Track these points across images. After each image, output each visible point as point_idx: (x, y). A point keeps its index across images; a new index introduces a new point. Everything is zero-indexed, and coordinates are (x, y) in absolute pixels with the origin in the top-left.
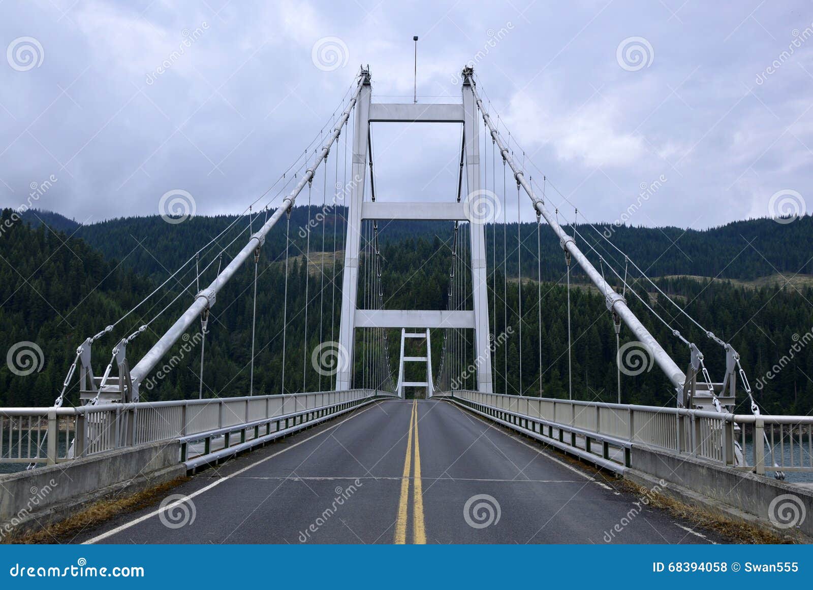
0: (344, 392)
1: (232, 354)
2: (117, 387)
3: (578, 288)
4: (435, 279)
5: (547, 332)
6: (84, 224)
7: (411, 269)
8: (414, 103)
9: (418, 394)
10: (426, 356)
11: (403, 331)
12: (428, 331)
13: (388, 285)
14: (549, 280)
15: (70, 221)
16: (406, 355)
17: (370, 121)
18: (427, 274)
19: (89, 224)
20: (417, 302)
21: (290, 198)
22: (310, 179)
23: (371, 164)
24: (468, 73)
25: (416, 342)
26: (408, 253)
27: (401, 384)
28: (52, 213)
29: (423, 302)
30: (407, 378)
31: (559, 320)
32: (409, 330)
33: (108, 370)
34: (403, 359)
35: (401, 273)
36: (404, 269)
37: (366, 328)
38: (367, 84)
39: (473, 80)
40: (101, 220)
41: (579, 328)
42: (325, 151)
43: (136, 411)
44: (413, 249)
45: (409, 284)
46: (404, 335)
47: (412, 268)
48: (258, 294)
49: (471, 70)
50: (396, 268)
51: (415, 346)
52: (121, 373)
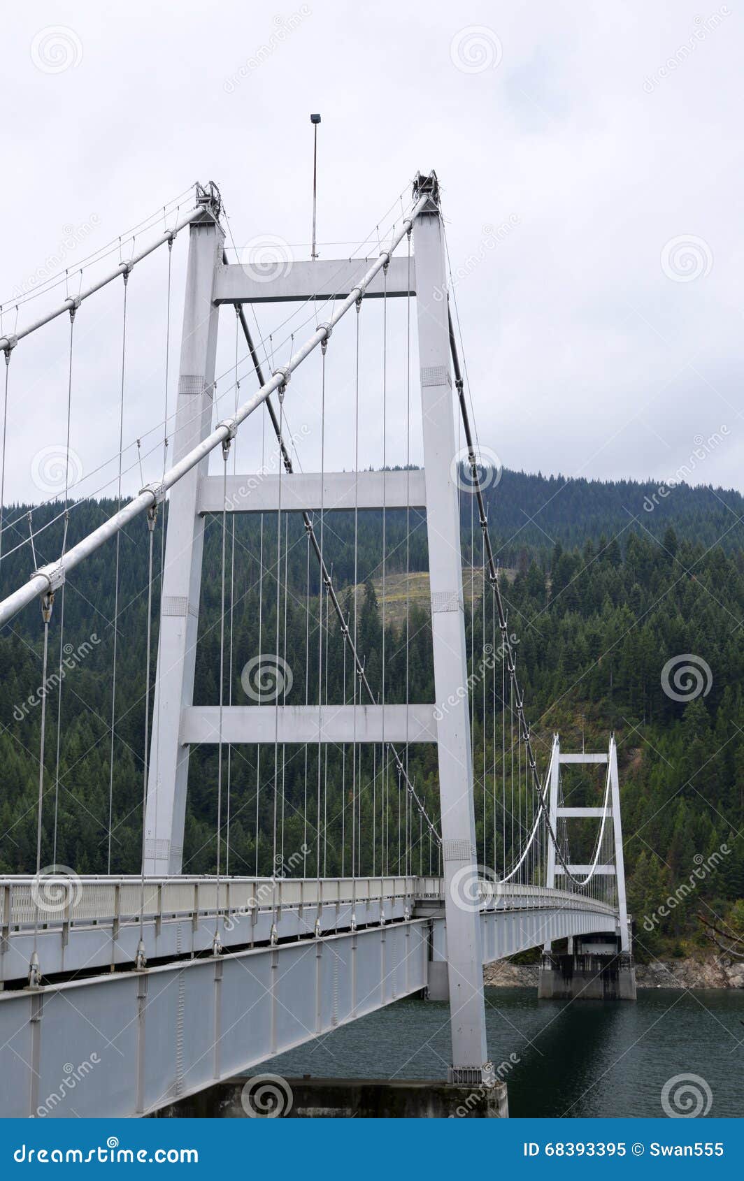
4: (655, 628)
7: (607, 606)
8: (311, 259)
13: (550, 645)
20: (614, 682)
24: (426, 185)
26: (603, 569)
29: (628, 682)
34: (556, 812)
35: (585, 615)
36: (591, 606)
44: (614, 558)
45: (595, 641)
47: (607, 604)
49: (430, 181)
50: (572, 604)
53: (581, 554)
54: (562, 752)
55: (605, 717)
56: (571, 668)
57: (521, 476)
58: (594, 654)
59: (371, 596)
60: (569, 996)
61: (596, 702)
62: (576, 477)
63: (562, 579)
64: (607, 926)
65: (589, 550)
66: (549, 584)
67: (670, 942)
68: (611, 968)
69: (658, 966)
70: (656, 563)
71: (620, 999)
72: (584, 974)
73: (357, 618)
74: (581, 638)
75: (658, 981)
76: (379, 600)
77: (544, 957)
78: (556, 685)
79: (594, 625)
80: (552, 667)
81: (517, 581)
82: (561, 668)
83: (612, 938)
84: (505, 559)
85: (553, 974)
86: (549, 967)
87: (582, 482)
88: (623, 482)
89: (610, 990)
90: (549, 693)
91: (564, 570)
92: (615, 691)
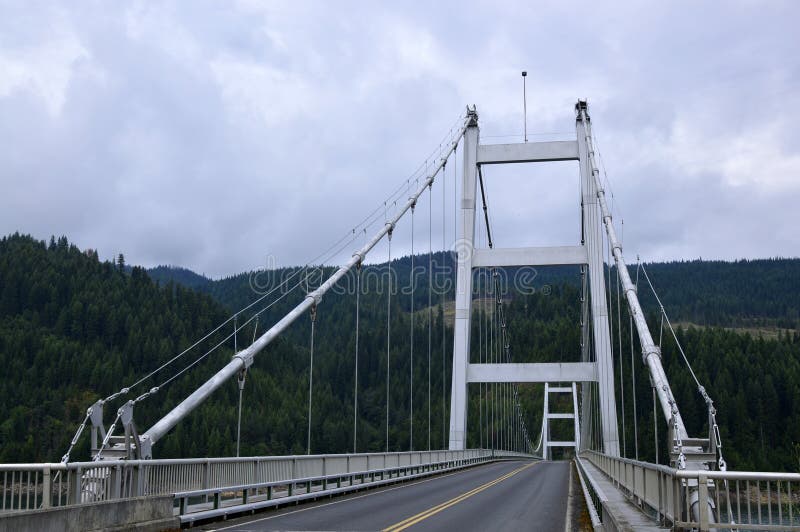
0: (458, 451)
1: (366, 414)
2: (124, 445)
3: (748, 334)
5: (712, 384)
6: (214, 280)
7: (556, 317)
8: (524, 142)
9: (566, 455)
10: (573, 412)
11: (547, 385)
12: (574, 385)
13: (530, 335)
14: (715, 325)
15: (200, 276)
16: (550, 412)
17: (479, 165)
18: (574, 322)
19: (219, 279)
20: (562, 353)
21: (359, 253)
22: (390, 231)
23: (485, 208)
24: (582, 106)
25: (563, 398)
26: (553, 298)
27: (546, 443)
28: (182, 269)
29: (570, 353)
30: (553, 436)
31: (726, 370)
32: (553, 384)
33: (111, 430)
34: (547, 416)
35: (546, 321)
36: (549, 317)
37: (483, 384)
38: (473, 125)
39: (586, 115)
40: (231, 275)
41: (750, 379)
42: (411, 201)
43: (140, 467)
44: (558, 293)
45: (553, 333)
46: (547, 390)
48: (392, 348)
49: (585, 103)
50: (539, 316)
51: (561, 402)
52: (126, 433)
56: (541, 346)
58: (553, 340)
59: (441, 312)
63: (532, 304)
66: (526, 306)
73: (435, 322)
74: (546, 332)
76: (445, 314)
79: (552, 326)
80: (532, 346)
81: (511, 305)
82: (536, 346)
91: (534, 300)
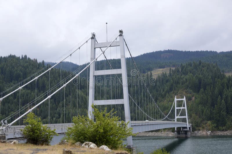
8: (107, 42)
16: (177, 107)
20: (189, 86)
49: (121, 31)
53: (185, 65)
54: (177, 99)
55: (188, 92)
56: (182, 84)
57: (179, 51)
58: (186, 82)
59: (151, 74)
60: (180, 137)
61: (187, 90)
62: (188, 51)
63: (182, 69)
64: (185, 126)
65: (187, 64)
66: (180, 70)
67: (198, 128)
68: (186, 132)
69: (196, 132)
70: (198, 66)
71: (188, 137)
72: (182, 133)
75: (196, 134)
76: (153, 74)
77: (175, 131)
78: (180, 87)
79: (187, 77)
80: (180, 84)
81: (175, 70)
82: (181, 84)
83: (186, 128)
84: (174, 66)
85: (177, 134)
86: (176, 133)
87: (189, 51)
88: (196, 51)
89: (186, 136)
90: (179, 88)
91: (183, 68)
92: (190, 88)
